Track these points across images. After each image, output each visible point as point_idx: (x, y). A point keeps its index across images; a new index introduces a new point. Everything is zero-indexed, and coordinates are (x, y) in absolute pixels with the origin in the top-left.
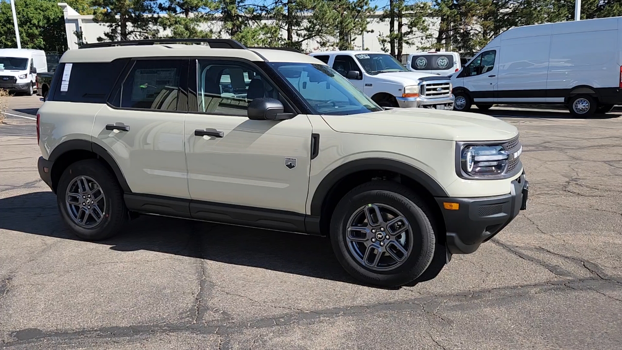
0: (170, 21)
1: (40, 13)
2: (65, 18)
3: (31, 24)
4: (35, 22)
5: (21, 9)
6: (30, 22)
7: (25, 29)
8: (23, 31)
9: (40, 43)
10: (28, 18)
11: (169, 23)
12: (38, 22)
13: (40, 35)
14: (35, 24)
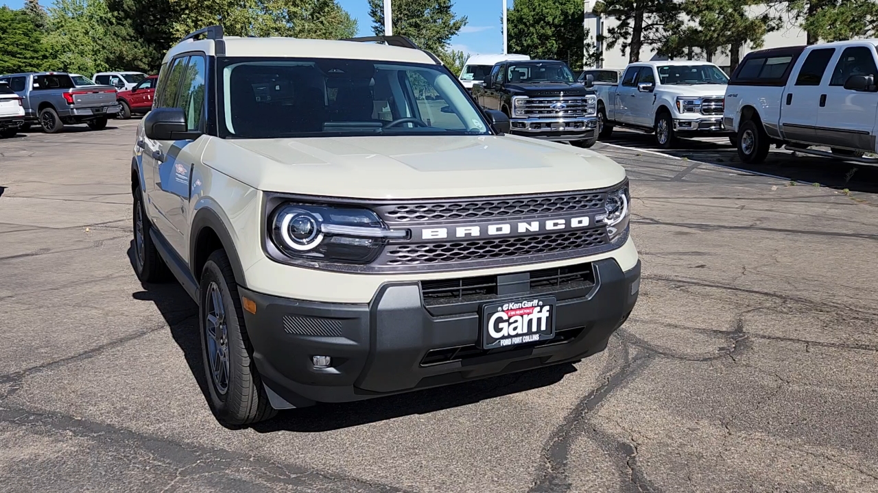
0: (698, 7)
1: (558, 7)
2: (585, 12)
3: (545, 22)
4: (550, 19)
5: (537, 4)
6: (544, 20)
7: (536, 30)
8: (535, 31)
9: (552, 46)
10: (542, 15)
11: (696, 10)
12: (554, 19)
13: (553, 36)
14: (549, 22)
